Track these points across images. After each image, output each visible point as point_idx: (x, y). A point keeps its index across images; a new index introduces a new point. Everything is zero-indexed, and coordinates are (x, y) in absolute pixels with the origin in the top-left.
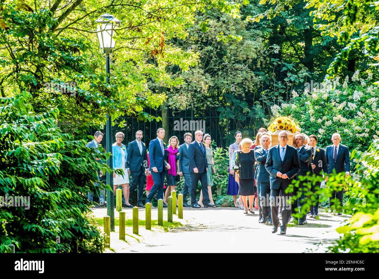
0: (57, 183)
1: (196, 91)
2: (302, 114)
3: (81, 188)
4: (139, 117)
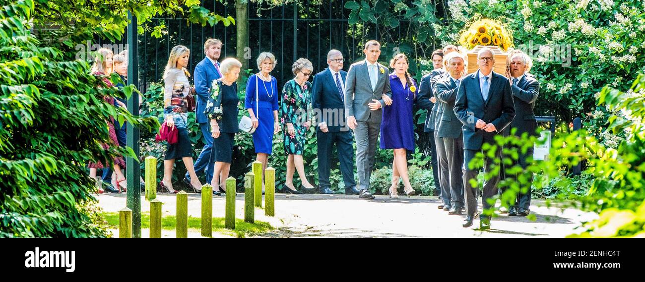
0: (30, 144)
2: (507, 16)
3: (76, 154)
4: (190, 16)
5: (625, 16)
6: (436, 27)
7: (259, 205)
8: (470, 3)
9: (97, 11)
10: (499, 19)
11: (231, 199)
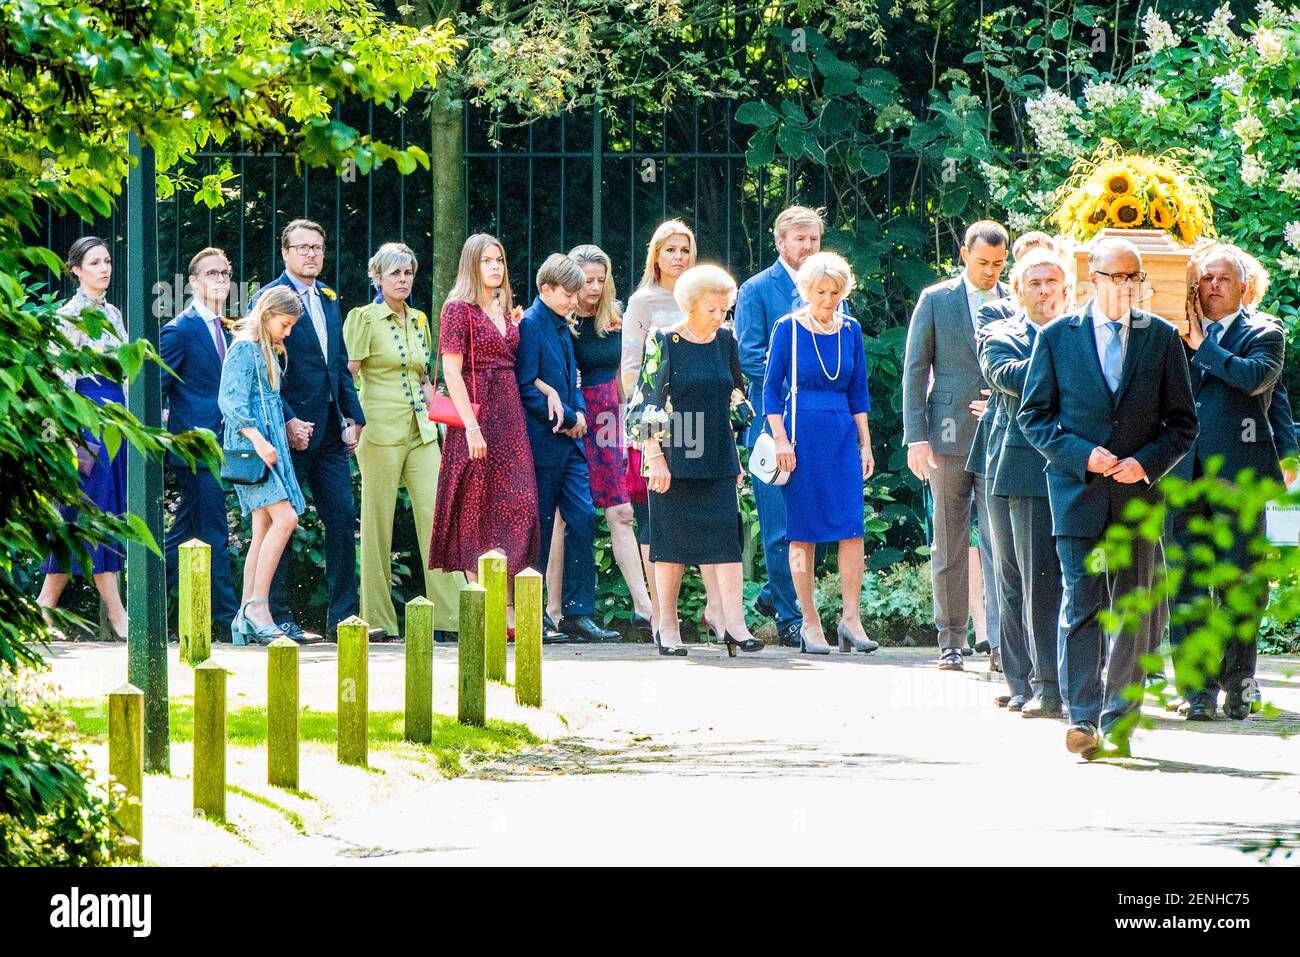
1: (617, 12)
4: (302, 148)
6: (992, 172)
7: (498, 676)
8: (1089, 105)
9: (44, 134)
10: (1174, 156)
11: (420, 659)
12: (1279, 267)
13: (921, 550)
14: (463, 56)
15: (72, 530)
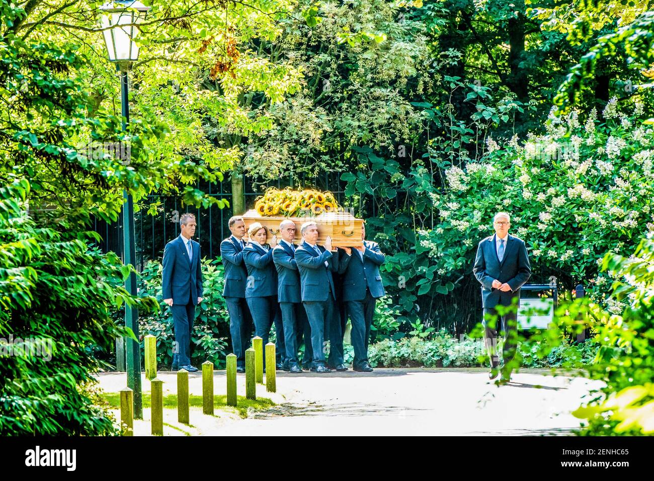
1: (297, 142)
2: (506, 183)
3: (75, 335)
4: (184, 198)
5: (625, 181)
6: (434, 196)
7: (260, 381)
8: (468, 172)
11: (232, 376)
12: (537, 228)
13: (411, 333)
14: (242, 159)
15: (105, 333)
